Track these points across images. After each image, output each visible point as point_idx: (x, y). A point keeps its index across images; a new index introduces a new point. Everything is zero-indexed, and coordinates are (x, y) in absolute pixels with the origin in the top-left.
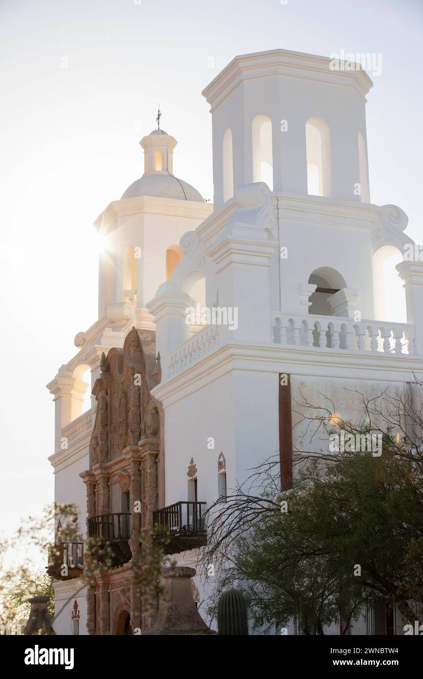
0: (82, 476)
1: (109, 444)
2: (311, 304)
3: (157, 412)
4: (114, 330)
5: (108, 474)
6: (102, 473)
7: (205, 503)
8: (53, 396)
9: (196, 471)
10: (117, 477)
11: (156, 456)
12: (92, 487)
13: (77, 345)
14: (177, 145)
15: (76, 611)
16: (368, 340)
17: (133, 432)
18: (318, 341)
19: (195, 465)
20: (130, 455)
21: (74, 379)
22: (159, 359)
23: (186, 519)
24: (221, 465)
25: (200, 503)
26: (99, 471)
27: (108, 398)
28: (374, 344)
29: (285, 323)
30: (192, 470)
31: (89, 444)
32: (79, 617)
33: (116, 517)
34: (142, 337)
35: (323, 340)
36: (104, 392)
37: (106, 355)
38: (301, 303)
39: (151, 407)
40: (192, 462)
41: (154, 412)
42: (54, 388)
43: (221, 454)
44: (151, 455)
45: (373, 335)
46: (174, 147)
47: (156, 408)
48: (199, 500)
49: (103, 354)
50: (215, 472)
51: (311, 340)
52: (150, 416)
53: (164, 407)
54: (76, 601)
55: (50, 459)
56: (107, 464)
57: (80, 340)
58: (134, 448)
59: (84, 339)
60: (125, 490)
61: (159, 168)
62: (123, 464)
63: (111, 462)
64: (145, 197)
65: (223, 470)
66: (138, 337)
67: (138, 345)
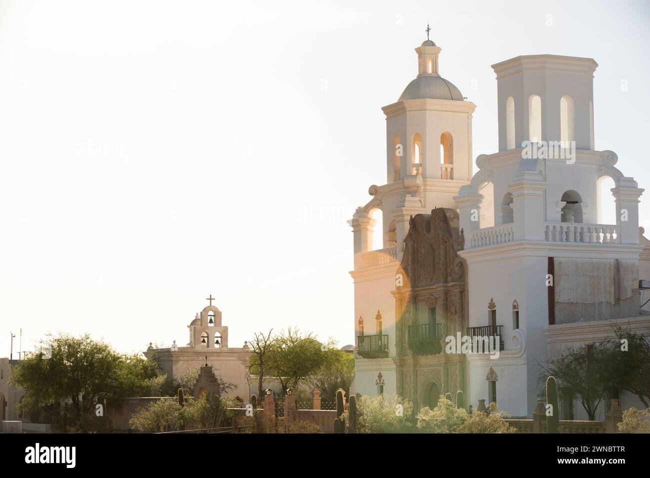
0: (392, 293)
1: (416, 276)
2: (562, 213)
3: (462, 265)
4: (412, 196)
7: (503, 326)
8: (352, 229)
9: (495, 306)
11: (462, 292)
12: (400, 301)
13: (371, 194)
14: (441, 52)
15: (380, 380)
16: (595, 235)
17: (443, 274)
18: (569, 237)
19: (494, 303)
20: (442, 289)
21: (370, 218)
22: (462, 232)
24: (514, 307)
25: (499, 326)
28: (598, 237)
29: (551, 228)
30: (492, 306)
31: (396, 270)
32: (384, 384)
34: (448, 215)
35: (572, 237)
37: (413, 217)
38: (557, 212)
39: (457, 261)
40: (492, 300)
41: (459, 264)
42: (355, 224)
43: (515, 301)
44: (459, 291)
45: (597, 232)
46: (439, 52)
47: (461, 263)
48: (497, 324)
49: (411, 216)
50: (510, 310)
51: (565, 237)
53: (468, 263)
54: (380, 373)
55: (350, 273)
56: (416, 289)
57: (374, 190)
58: (445, 284)
59: (376, 190)
60: (432, 307)
61: (430, 71)
62: (431, 291)
63: (419, 289)
64: (427, 99)
65: (516, 310)
66: (445, 214)
67: (445, 219)
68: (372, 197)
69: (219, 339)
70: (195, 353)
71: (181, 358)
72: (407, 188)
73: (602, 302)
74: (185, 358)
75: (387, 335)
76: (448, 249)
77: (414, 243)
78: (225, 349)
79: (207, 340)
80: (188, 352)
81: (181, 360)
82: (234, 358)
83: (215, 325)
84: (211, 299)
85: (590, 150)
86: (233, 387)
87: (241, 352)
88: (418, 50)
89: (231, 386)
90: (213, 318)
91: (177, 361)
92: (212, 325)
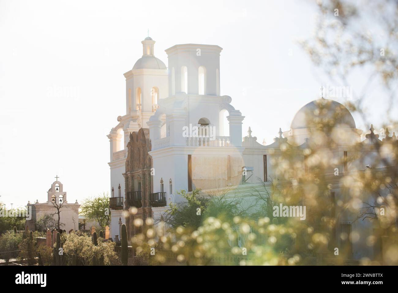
0: (123, 174)
1: (133, 165)
3: (150, 159)
4: (134, 122)
5: (133, 175)
6: (131, 175)
7: (166, 193)
8: (109, 140)
9: (163, 182)
10: (136, 177)
11: (150, 174)
12: (127, 179)
13: (118, 121)
14: (155, 43)
15: (120, 222)
16: (216, 142)
17: (142, 164)
18: (200, 143)
19: (163, 180)
20: (141, 172)
21: (118, 134)
22: (151, 141)
23: (160, 197)
24: (170, 182)
25: (164, 193)
26: (130, 175)
27: (132, 149)
28: (218, 144)
29: (190, 139)
30: (162, 182)
31: (125, 162)
33: (137, 192)
34: (145, 132)
35: (202, 144)
36: (131, 146)
39: (148, 157)
41: (149, 159)
42: (110, 137)
43: (171, 179)
44: (148, 174)
45: (218, 141)
47: (150, 158)
48: (164, 192)
49: (130, 133)
50: (169, 184)
51: (198, 143)
52: (148, 161)
53: (153, 158)
54: (120, 218)
55: (108, 163)
56: (133, 172)
57: (120, 119)
58: (143, 170)
59: (121, 118)
60: (139, 182)
61: (149, 53)
62: (138, 173)
63: (134, 172)
64: (144, 69)
65: (171, 184)
66: (143, 132)
67: (143, 134)
68: (119, 122)
69: (62, 199)
70: (48, 206)
71: (41, 209)
72: (133, 117)
73: (220, 179)
74: (43, 209)
75: (123, 197)
76: (145, 150)
77: (132, 147)
78: (65, 204)
79: (55, 200)
80: (44, 206)
81: (41, 210)
82: (70, 209)
83: (59, 191)
84: (57, 177)
85: (216, 95)
86: (63, 225)
87: (73, 206)
88: (143, 42)
89: (62, 225)
90: (58, 188)
91: (38, 211)
92: (58, 191)
